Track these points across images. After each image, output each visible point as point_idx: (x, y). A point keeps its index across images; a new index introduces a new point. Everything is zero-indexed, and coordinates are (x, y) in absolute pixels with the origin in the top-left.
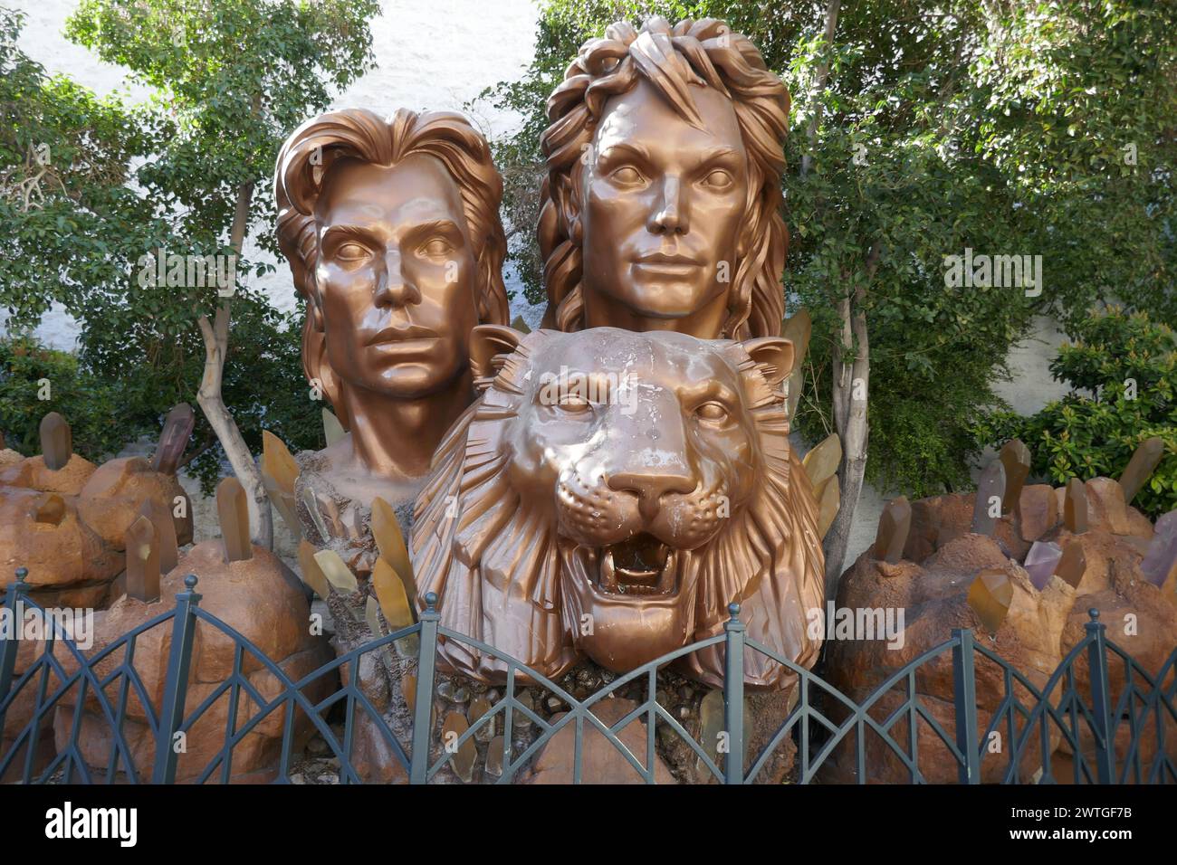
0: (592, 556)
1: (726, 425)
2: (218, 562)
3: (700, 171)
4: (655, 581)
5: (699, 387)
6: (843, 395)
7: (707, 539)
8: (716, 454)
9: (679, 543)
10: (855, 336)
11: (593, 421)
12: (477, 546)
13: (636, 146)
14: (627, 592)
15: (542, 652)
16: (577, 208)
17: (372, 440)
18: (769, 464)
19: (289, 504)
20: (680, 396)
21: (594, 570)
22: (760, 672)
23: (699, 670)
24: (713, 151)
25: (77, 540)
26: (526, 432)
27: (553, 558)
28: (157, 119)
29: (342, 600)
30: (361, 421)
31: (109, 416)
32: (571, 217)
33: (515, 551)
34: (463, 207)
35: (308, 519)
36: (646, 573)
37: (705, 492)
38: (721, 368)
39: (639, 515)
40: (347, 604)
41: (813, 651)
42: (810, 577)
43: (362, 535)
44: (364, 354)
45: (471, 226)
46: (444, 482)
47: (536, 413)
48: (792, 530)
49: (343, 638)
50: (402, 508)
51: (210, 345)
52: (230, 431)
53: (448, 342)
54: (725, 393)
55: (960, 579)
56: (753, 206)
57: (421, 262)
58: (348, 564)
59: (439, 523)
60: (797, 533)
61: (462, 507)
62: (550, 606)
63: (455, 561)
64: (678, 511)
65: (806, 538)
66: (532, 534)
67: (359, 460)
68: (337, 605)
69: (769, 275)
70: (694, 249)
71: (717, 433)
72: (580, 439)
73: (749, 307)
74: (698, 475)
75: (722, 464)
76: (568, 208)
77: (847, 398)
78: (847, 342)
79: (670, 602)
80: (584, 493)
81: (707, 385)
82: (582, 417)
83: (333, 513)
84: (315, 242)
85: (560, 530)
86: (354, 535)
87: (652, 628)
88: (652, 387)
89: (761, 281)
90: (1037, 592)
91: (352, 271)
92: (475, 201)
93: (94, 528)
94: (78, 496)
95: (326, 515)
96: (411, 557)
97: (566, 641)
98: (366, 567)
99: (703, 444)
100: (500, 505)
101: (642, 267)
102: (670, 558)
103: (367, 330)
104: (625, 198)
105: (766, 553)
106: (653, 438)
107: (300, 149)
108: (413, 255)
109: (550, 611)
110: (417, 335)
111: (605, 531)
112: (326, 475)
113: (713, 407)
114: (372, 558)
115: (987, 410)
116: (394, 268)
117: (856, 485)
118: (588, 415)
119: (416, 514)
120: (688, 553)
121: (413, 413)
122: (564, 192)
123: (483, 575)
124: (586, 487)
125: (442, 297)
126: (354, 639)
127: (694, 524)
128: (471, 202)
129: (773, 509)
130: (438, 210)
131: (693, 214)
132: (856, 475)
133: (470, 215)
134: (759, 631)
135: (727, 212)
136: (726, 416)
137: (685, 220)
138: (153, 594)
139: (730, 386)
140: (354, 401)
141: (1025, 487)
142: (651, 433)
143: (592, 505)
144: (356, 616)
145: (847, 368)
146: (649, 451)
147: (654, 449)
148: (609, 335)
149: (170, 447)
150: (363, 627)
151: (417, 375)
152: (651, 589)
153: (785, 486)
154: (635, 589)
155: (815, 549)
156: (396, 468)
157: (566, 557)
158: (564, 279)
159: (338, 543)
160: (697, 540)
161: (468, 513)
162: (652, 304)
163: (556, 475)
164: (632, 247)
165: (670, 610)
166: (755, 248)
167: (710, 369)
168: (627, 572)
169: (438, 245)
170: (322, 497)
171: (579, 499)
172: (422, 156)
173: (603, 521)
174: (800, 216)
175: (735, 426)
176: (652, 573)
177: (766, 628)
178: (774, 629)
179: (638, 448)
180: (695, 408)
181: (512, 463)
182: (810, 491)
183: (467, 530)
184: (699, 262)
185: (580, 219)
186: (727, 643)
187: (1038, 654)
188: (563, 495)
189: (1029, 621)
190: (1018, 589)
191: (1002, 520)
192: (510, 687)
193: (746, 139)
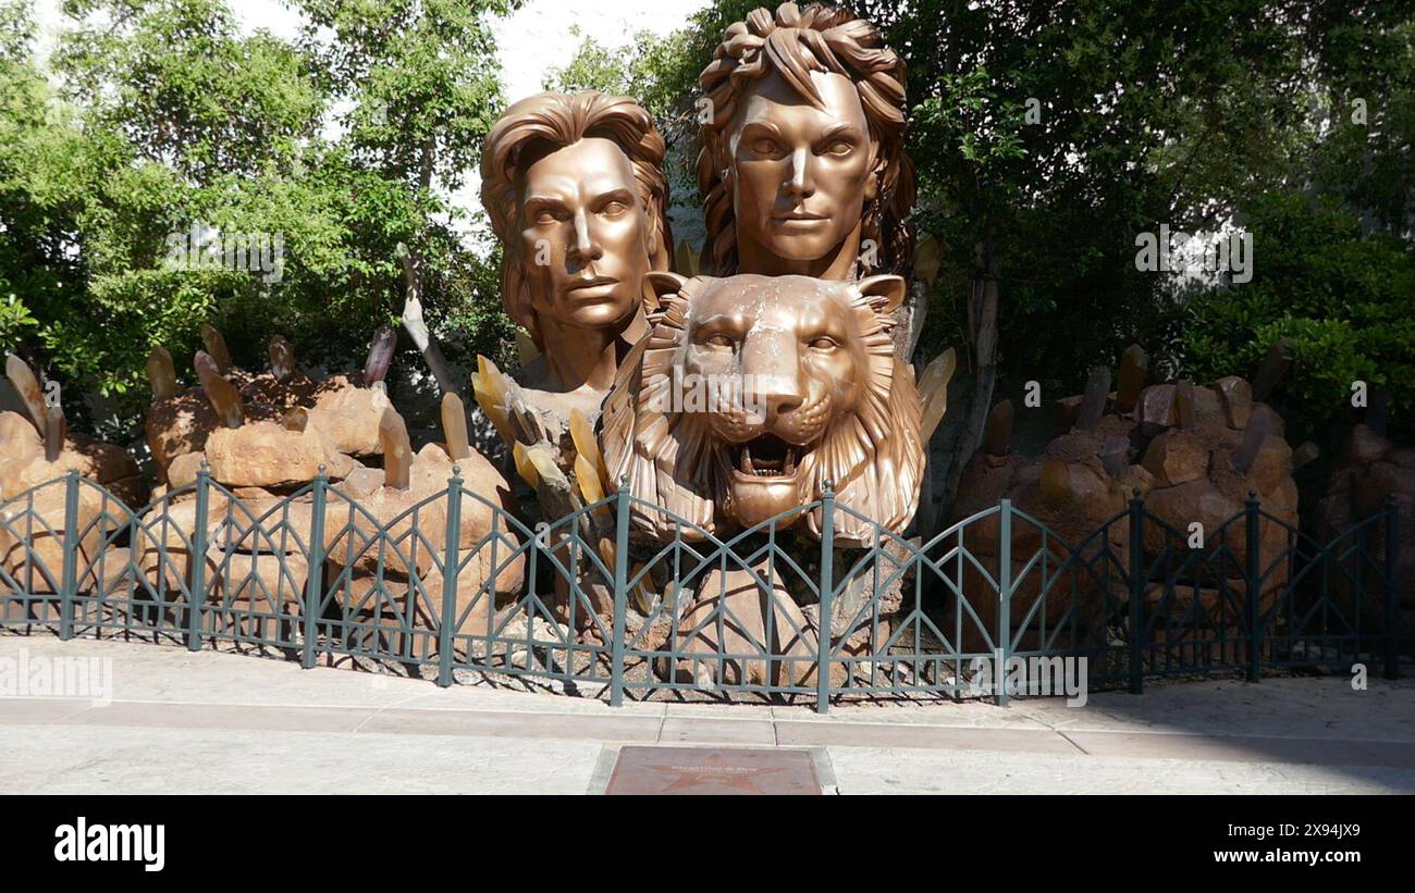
1: (833, 353)
2: (447, 460)
3: (824, 144)
4: (781, 467)
5: (815, 322)
6: (975, 308)
8: (824, 375)
11: (735, 352)
12: (653, 443)
13: (769, 126)
14: (759, 474)
15: (701, 518)
18: (874, 379)
20: (797, 331)
24: (834, 127)
25: (319, 445)
26: (687, 360)
29: (551, 487)
35: (519, 425)
36: (773, 461)
37: (811, 404)
38: (833, 309)
39: (766, 424)
41: (904, 518)
43: (563, 437)
44: (560, 298)
45: (640, 183)
47: (693, 346)
48: (891, 429)
53: (625, 285)
54: (835, 329)
58: (553, 460)
59: (623, 427)
60: (897, 433)
63: (637, 456)
64: (791, 420)
65: (906, 435)
71: (825, 360)
74: (805, 393)
75: (827, 382)
77: (978, 310)
79: (790, 481)
81: (819, 323)
82: (727, 349)
83: (540, 421)
86: (557, 437)
87: (778, 498)
88: (776, 328)
90: (1109, 478)
91: (546, 234)
93: (330, 435)
95: (533, 422)
98: (568, 462)
99: (814, 369)
105: (870, 446)
106: (773, 367)
110: (601, 282)
111: (742, 433)
113: (825, 340)
114: (572, 455)
116: (583, 232)
117: (986, 388)
118: (732, 348)
123: (658, 464)
127: (803, 427)
128: (639, 164)
129: (877, 414)
131: (818, 177)
132: (987, 382)
133: (638, 173)
134: (860, 504)
135: (849, 171)
136: (834, 347)
137: (810, 184)
138: (403, 484)
139: (840, 322)
142: (773, 363)
145: (978, 284)
146: (770, 376)
147: (773, 375)
148: (748, 285)
149: (378, 362)
151: (602, 312)
152: (776, 472)
153: (885, 394)
154: (766, 472)
155: (914, 444)
158: (720, 216)
159: (544, 444)
160: (806, 437)
161: (645, 420)
164: (771, 205)
165: (789, 487)
167: (822, 312)
168: (760, 462)
169: (614, 208)
170: (530, 408)
173: (739, 426)
175: (842, 354)
176: (777, 461)
177: (866, 501)
178: (872, 502)
180: (811, 340)
183: (645, 432)
184: (824, 216)
189: (1099, 501)
190: (1093, 476)
191: (1127, 418)
192: (678, 536)
193: (868, 109)
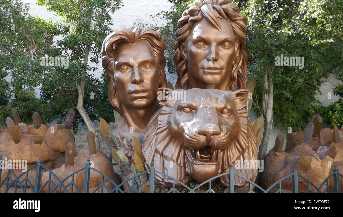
0: (193, 151)
1: (229, 116)
2: (88, 154)
3: (221, 43)
4: (211, 158)
5: (222, 105)
6: (265, 103)
7: (224, 147)
8: (226, 124)
9: (217, 148)
10: (269, 85)
11: (193, 115)
12: (162, 149)
13: (203, 37)
14: (203, 161)
15: (181, 177)
16: (186, 52)
17: (130, 119)
18: (242, 126)
19: (108, 138)
20: (216, 108)
21: (194, 155)
22: (239, 182)
23: (223, 182)
24: (225, 37)
25: (46, 149)
26: (175, 118)
27: (183, 152)
28: (62, 26)
29: (124, 164)
30: (127, 114)
31: (49, 112)
32: (185, 54)
33: (172, 151)
34: (154, 53)
35: (113, 142)
36: (208, 156)
37: (224, 134)
38: (228, 100)
39: (206, 141)
40: (125, 166)
41: (254, 177)
42: (253, 156)
43: (129, 146)
44: (128, 96)
45: (156, 59)
46: (152, 131)
47: (177, 113)
48: (248, 144)
49: (124, 175)
50: (140, 139)
51: (80, 92)
52: (86, 117)
53: (151, 92)
54: (229, 107)
55: (299, 157)
56: (237, 50)
57: (143, 70)
58: (125, 155)
59: (151, 143)
60: (250, 145)
61: (157, 139)
62: (182, 165)
63: (156, 153)
64: (216, 140)
65: (253, 146)
66: (177, 146)
67: (126, 125)
68: (122, 166)
69: (243, 68)
70: (220, 65)
71: (227, 118)
72: (190, 120)
73: (237, 79)
74: (221, 130)
75: (228, 126)
76: (183, 52)
77: (267, 104)
78: (266, 87)
79: (215, 164)
80: (192, 135)
81: (224, 105)
82: (190, 114)
83: (121, 141)
84: (113, 66)
85: (185, 145)
86: (127, 147)
87: (210, 171)
88: (209, 106)
89: (240, 71)
90: (321, 161)
91: (125, 74)
92: (157, 51)
93: (50, 145)
94: (44, 136)
95: (118, 141)
96: (143, 152)
97: (187, 174)
98: (130, 155)
99: (223, 121)
100: (168, 138)
101: (205, 70)
102: (214, 152)
103: (130, 90)
104: (200, 51)
105: (241, 150)
106: (209, 120)
107: (111, 41)
108: (141, 68)
109: (182, 166)
110: (143, 91)
111: (197, 145)
112: (117, 130)
113: (226, 111)
114: (132, 153)
115: (313, 104)
116: (137, 73)
117: (270, 129)
118: (192, 114)
119: (144, 141)
120: (220, 151)
121: (142, 112)
122: (182, 47)
123: (164, 157)
124: (192, 134)
125: (149, 80)
126: (127, 175)
127: (221, 143)
128: (156, 52)
129: (243, 138)
130: (148, 56)
131: (220, 55)
132: (270, 126)
133: (156, 55)
134: (239, 172)
135: (230, 54)
136: (229, 113)
137: (217, 57)
138: (72, 164)
139: (230, 105)
140: (124, 109)
141: (322, 129)
142: (209, 119)
143: (194, 138)
144: (128, 169)
145: (267, 95)
146: (208, 124)
147: (210, 124)
148: (196, 91)
149: (69, 121)
150: (130, 172)
151: (143, 102)
152: (210, 160)
153: (246, 132)
154: (205, 160)
155: (255, 149)
156: (137, 127)
157: (186, 152)
158: (183, 72)
159: (122, 149)
160: (221, 147)
161: (159, 140)
162: (208, 80)
163: (184, 130)
164: (203, 65)
165: (215, 166)
166: (238, 61)
167: (224, 100)
168: (203, 156)
169: (148, 65)
170: (117, 136)
171: (190, 137)
172: (143, 40)
173: (196, 143)
174: (252, 51)
175: (232, 116)
176: (210, 156)
179: (205, 123)
180: (221, 111)
181: (171, 127)
182: (254, 133)
183: (159, 145)
184: (222, 68)
185: (187, 55)
186: (230, 174)
187: (321, 178)
188: (186, 136)
189: (318, 169)
190: (315, 160)
191: (315, 139)
192: (174, 186)
193: (234, 32)
